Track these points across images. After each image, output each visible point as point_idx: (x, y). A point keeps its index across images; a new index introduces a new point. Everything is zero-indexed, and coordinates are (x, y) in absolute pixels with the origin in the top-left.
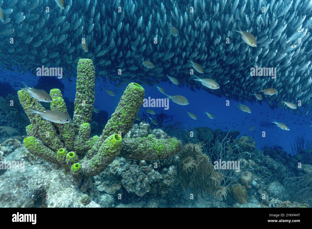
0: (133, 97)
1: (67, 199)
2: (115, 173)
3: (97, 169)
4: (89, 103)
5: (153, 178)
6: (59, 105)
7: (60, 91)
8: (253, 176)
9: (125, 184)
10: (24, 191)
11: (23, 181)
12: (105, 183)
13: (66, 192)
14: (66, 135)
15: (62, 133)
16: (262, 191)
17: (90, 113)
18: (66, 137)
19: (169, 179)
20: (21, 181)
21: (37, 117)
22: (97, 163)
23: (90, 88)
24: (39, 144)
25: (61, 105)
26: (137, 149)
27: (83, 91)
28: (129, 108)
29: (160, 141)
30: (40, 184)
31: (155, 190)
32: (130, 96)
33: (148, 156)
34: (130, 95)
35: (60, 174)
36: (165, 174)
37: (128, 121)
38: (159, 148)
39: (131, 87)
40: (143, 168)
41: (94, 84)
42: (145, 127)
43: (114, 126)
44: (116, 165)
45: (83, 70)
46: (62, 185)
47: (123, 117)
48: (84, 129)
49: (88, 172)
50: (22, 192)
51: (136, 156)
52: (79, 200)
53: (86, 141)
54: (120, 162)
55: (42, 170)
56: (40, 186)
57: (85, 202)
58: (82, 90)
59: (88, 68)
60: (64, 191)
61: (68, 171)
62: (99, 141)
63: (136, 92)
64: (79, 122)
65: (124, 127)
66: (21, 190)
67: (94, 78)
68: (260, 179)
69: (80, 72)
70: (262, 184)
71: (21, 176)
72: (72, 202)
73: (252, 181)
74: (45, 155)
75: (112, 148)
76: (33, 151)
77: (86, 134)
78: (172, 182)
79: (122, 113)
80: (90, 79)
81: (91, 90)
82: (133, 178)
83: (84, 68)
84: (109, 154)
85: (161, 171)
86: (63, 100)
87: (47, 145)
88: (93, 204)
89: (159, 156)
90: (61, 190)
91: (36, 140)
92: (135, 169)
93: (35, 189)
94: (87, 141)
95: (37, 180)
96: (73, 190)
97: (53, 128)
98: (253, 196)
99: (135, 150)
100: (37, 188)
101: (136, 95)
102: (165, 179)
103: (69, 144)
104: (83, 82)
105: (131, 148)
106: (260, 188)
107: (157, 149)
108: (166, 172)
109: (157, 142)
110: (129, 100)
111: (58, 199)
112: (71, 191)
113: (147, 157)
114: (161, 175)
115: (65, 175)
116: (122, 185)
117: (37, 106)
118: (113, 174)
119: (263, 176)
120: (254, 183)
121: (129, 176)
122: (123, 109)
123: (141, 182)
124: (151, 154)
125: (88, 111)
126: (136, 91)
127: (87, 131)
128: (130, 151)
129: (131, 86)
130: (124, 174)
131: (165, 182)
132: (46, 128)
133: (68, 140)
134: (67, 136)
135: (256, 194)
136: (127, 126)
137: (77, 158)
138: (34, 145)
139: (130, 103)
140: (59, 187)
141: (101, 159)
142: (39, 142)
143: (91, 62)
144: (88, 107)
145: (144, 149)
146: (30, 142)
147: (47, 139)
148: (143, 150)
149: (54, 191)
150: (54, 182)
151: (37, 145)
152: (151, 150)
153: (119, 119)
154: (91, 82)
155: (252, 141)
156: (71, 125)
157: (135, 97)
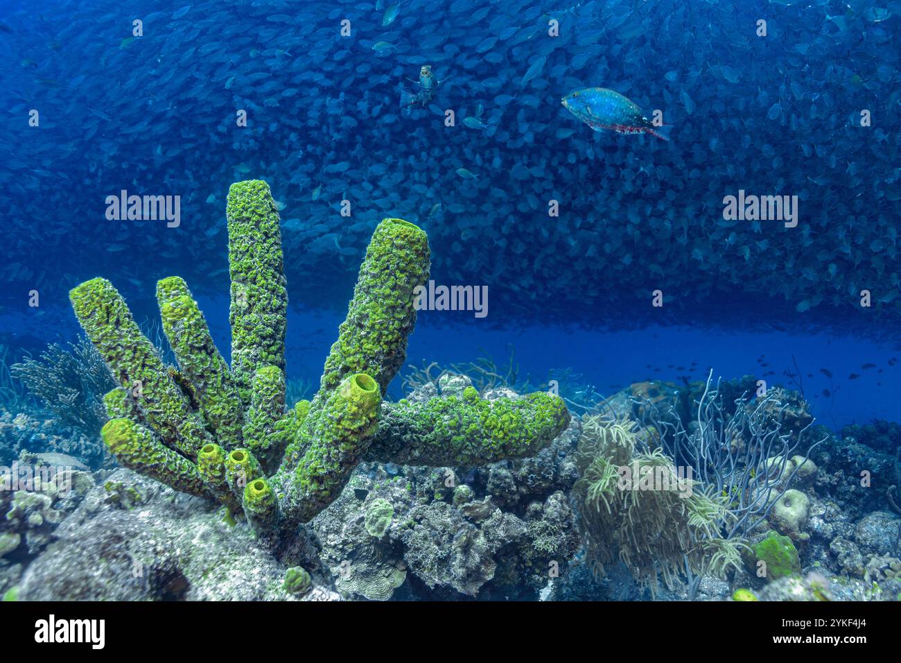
0: (396, 260)
1: (244, 583)
2: (383, 534)
3: (319, 491)
4: (272, 310)
5: (501, 534)
6: (186, 319)
7: (185, 283)
8: (812, 505)
9: (418, 564)
10: (123, 569)
11: (117, 543)
12: (356, 571)
13: (238, 567)
14: (216, 406)
15: (204, 402)
16: (842, 542)
17: (278, 342)
18: (218, 413)
19: (549, 534)
20: (110, 545)
21: (131, 360)
22: (315, 469)
23: (270, 265)
24: (145, 439)
25: (192, 316)
26: (433, 432)
27: (250, 275)
28: (389, 296)
29: (504, 403)
30: (164, 552)
31: (513, 573)
32: (385, 258)
33: (469, 450)
34: (384, 255)
35: (214, 524)
36: (537, 519)
37: (390, 337)
38: (503, 423)
39: (386, 231)
40: (467, 509)
41: (280, 253)
42: (458, 388)
43: (351, 359)
44: (380, 511)
45: (244, 214)
46: (226, 548)
47: (372, 327)
48: (267, 383)
49: (295, 505)
50: (119, 571)
51: (434, 452)
52: (280, 586)
53: (275, 419)
54: (393, 503)
55: (163, 516)
56: (164, 559)
57: (299, 588)
58: (247, 274)
59: (257, 207)
60: (233, 565)
61: (236, 512)
62: (313, 412)
63: (402, 242)
64: (249, 369)
65: (382, 358)
66: (114, 566)
67: (279, 236)
68: (833, 510)
69: (237, 220)
70: (841, 521)
71: (109, 533)
72: (260, 592)
73: (811, 518)
74: (166, 469)
75: (352, 415)
76: (131, 460)
77: (274, 399)
78: (563, 542)
79: (367, 316)
80: (268, 237)
81: (272, 271)
82: (438, 544)
83: (245, 209)
84: (346, 434)
85: (525, 514)
86: (195, 303)
87: (168, 442)
88: (321, 592)
89: (504, 447)
90: (224, 562)
91: (134, 428)
92: (442, 517)
93: (152, 567)
94: (279, 419)
95: (152, 542)
96: (257, 560)
97: (178, 391)
98: (817, 564)
99: (429, 436)
100: (159, 564)
101: (402, 253)
102: (539, 535)
103: (228, 433)
104: (247, 251)
105: (413, 431)
106: (835, 534)
107: (495, 427)
108: (537, 515)
109: (492, 405)
110: (385, 269)
111: (219, 585)
112: (253, 563)
113: (467, 452)
114: (524, 523)
115: (228, 526)
116: (408, 569)
117: (126, 329)
118: (376, 538)
119: (841, 500)
120: (816, 523)
121: (425, 538)
122: (371, 301)
123: (466, 548)
124: (480, 444)
125: (272, 336)
126: (403, 239)
127: (276, 389)
128: (412, 437)
129: (384, 229)
130: (410, 534)
131: (540, 543)
132: (159, 392)
133: (224, 423)
134: (220, 410)
135: (824, 556)
136: (389, 353)
137: (257, 465)
138: (131, 440)
139: (388, 280)
140: (216, 554)
141: (325, 456)
142: (143, 432)
143: (263, 188)
144: (271, 323)
145: (455, 428)
146: (118, 433)
147: (165, 424)
148: (453, 431)
149: (206, 566)
150: (202, 546)
151: (141, 440)
152: (478, 432)
153: (363, 333)
154: (272, 245)
155: (799, 398)
156: (227, 377)
157: (400, 257)
